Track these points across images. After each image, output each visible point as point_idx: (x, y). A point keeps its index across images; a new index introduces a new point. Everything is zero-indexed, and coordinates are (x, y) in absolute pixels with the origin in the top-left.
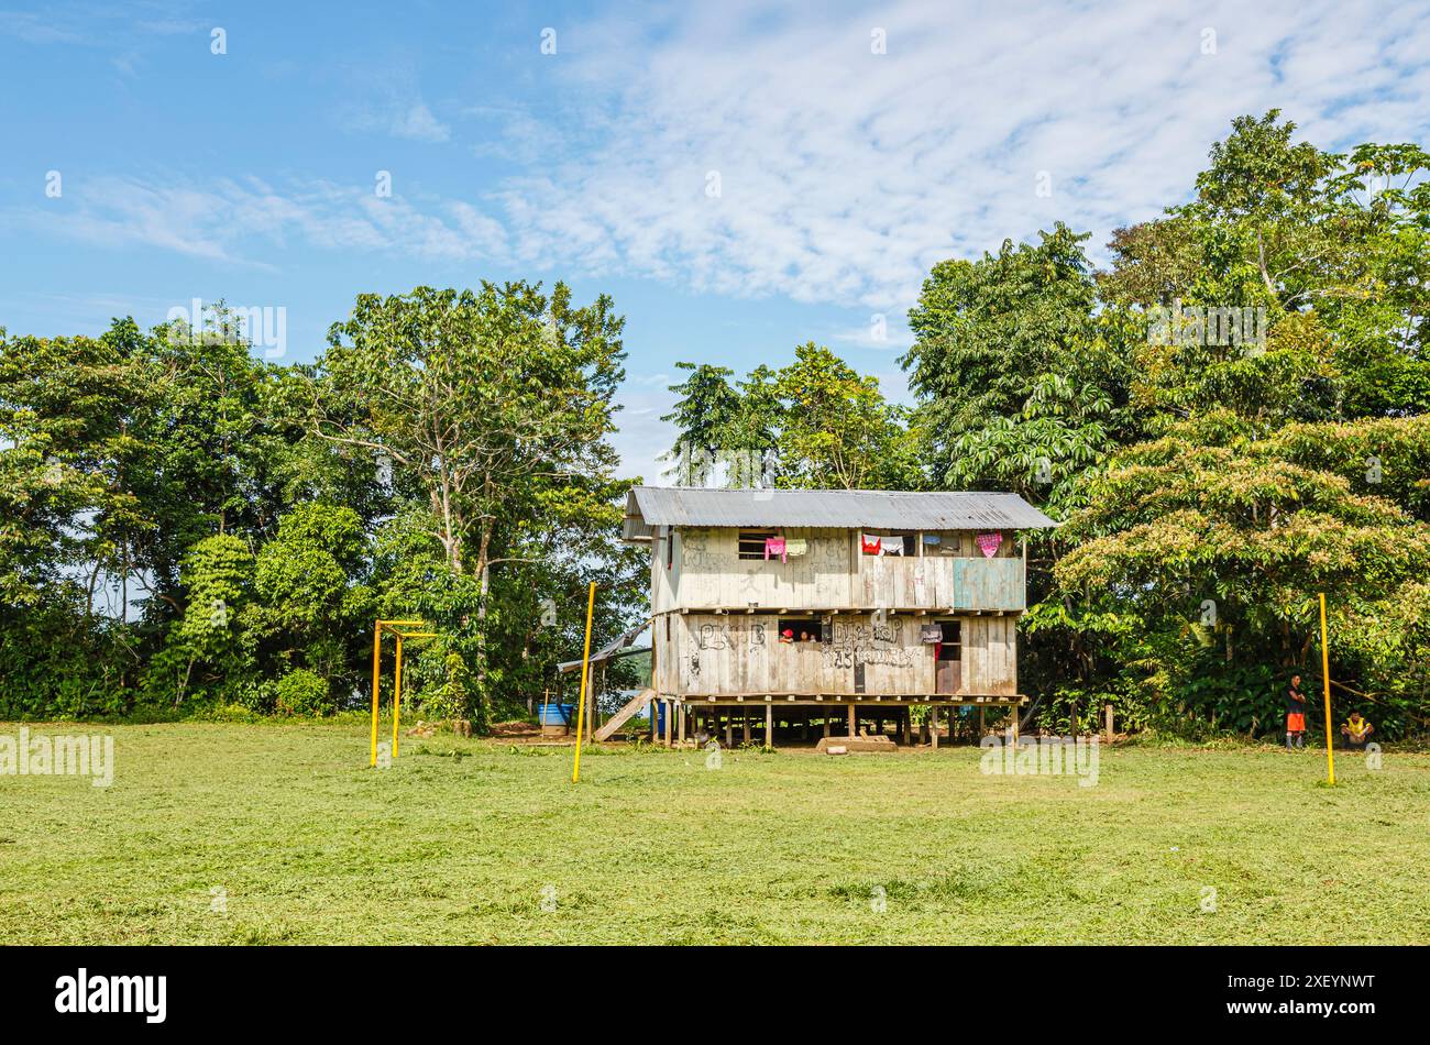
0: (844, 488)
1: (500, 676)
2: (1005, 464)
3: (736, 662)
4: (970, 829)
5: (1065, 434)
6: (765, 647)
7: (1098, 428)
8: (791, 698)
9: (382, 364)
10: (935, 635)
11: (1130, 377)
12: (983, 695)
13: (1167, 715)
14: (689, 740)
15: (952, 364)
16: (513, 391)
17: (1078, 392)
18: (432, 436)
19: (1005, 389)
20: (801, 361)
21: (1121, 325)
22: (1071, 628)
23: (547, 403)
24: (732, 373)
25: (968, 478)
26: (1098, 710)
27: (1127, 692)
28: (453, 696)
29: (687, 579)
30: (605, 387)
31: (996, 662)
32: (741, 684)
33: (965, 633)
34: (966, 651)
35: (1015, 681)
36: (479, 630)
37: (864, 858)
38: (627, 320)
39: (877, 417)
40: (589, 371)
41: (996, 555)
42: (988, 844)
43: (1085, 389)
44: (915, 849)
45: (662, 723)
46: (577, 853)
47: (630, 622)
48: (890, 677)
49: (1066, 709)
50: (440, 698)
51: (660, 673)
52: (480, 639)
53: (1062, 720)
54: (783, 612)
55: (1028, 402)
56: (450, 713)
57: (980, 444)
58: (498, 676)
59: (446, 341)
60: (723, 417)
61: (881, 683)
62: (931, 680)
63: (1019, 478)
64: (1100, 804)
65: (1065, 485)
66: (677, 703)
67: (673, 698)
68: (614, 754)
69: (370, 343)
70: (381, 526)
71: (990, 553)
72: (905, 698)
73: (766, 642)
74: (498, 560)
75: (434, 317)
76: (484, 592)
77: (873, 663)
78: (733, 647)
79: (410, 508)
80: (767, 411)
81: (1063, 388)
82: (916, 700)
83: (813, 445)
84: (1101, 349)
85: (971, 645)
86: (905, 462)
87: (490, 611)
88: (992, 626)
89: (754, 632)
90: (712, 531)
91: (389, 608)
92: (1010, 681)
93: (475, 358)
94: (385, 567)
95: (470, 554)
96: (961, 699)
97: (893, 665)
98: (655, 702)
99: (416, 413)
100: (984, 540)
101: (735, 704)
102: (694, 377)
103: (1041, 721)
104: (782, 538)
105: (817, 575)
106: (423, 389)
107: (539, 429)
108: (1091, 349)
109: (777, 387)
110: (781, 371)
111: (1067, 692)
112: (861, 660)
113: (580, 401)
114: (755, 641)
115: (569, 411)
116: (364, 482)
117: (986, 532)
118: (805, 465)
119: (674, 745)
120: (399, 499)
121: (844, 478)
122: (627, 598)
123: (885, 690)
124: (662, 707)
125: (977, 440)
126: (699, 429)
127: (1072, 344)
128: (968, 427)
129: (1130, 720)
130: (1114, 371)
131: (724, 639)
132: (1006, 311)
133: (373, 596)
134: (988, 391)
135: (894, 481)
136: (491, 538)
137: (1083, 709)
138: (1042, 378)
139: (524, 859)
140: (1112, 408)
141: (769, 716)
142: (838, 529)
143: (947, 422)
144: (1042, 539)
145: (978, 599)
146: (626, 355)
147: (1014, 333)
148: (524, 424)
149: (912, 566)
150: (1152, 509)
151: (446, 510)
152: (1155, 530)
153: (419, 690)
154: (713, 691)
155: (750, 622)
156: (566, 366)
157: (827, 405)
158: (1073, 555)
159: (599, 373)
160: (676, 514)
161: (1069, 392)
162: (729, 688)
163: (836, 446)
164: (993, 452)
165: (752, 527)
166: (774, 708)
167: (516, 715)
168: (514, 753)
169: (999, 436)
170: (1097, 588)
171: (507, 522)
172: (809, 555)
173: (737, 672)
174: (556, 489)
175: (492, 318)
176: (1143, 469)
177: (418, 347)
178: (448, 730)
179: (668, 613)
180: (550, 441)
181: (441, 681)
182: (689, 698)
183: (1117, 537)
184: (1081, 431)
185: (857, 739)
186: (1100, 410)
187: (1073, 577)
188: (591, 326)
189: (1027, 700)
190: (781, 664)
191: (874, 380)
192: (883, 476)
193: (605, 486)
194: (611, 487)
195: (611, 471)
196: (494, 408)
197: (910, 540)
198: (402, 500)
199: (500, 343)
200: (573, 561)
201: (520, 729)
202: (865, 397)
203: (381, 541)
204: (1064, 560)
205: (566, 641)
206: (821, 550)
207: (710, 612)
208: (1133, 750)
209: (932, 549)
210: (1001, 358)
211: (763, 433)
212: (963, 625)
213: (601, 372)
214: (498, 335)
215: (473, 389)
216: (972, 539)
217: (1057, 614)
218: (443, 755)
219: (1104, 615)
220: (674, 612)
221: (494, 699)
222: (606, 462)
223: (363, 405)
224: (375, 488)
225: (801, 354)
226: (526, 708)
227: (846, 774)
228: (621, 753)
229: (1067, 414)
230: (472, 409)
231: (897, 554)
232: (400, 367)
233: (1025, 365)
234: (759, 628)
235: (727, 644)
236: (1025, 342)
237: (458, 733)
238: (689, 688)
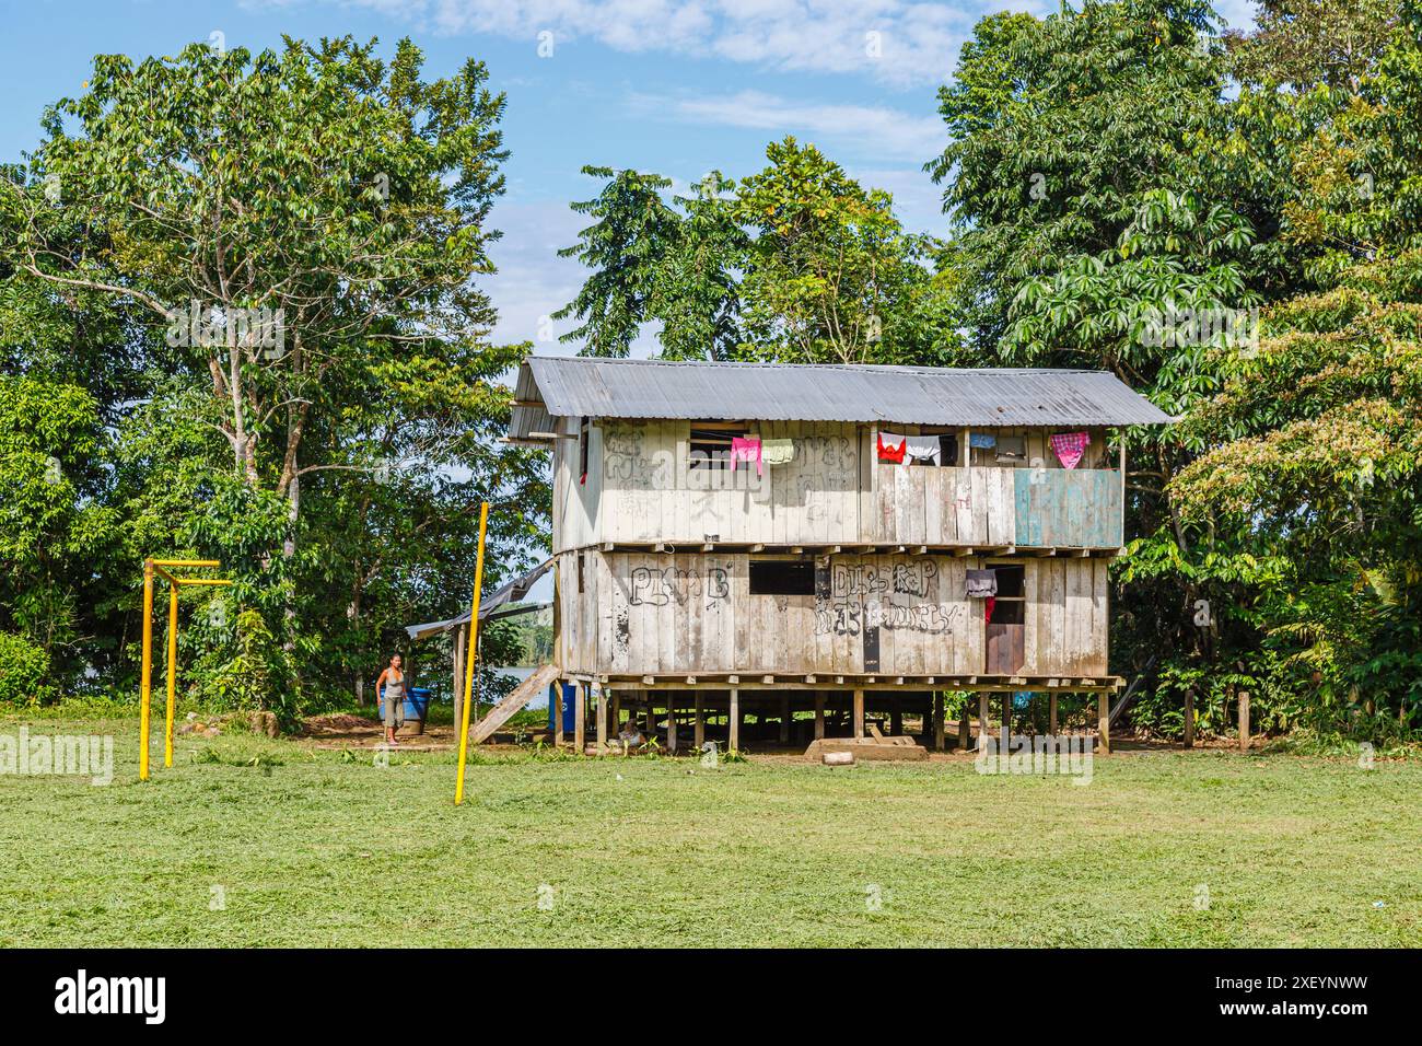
0: (839, 360)
1: (317, 644)
2: (1091, 326)
3: (685, 625)
4: (1070, 874)
5: (1182, 281)
6: (729, 601)
7: (1232, 272)
8: (768, 680)
9: (136, 164)
10: (986, 586)
11: (1281, 195)
12: (1056, 676)
13: (1333, 707)
14: (613, 742)
15: (1010, 172)
16: (338, 208)
17: (1202, 217)
18: (213, 276)
19: (1091, 213)
20: (774, 166)
21: (1269, 116)
22: (1186, 576)
23: (391, 226)
24: (668, 183)
25: (1034, 347)
26: (1225, 700)
27: (1268, 672)
28: (249, 676)
29: (611, 498)
30: (474, 203)
31: (1077, 626)
32: (691, 658)
33: (1031, 583)
34: (1032, 609)
35: (1104, 654)
36: (288, 575)
37: (918, 917)
38: (509, 100)
39: (891, 253)
40: (451, 178)
41: (1080, 466)
42: (1100, 897)
43: (1213, 213)
44: (991, 904)
45: (569, 717)
46: (487, 911)
47: (512, 563)
48: (918, 648)
49: (1176, 698)
50: (230, 678)
51: (567, 641)
52: (287, 586)
53: (1171, 714)
54: (758, 549)
55: (1127, 233)
56: (245, 700)
57: (1053, 296)
58: (313, 644)
59: (236, 129)
60: (654, 251)
61: (902, 658)
62: (978, 650)
63: (1113, 347)
64: (1254, 840)
65: (1181, 360)
66: (596, 686)
67: (589, 679)
68: (501, 763)
69: (117, 131)
70: (127, 415)
71: (1070, 461)
72: (939, 680)
73: (731, 593)
74: (315, 468)
75: (216, 93)
76: (293, 516)
77: (891, 628)
78: (681, 601)
79: (172, 388)
80: (722, 243)
81: (1181, 211)
82: (957, 684)
83: (795, 294)
84: (1239, 152)
85: (1040, 600)
86: (934, 323)
87: (301, 546)
88: (1071, 572)
89: (713, 580)
90: (650, 426)
91: (142, 540)
92: (1097, 654)
93: (281, 157)
94: (135, 479)
95: (270, 459)
96: (1024, 682)
97: (922, 630)
98: (558, 686)
99: (189, 241)
100: (1062, 443)
101: (683, 688)
102: (610, 188)
103: (1138, 715)
104: (756, 437)
105: (808, 492)
106: (200, 204)
107: (379, 267)
108: (1223, 153)
109: (738, 205)
110: (744, 181)
111: (1177, 672)
112: (872, 623)
113: (436, 223)
114: (714, 592)
115: (423, 240)
116: (101, 348)
117: (1065, 430)
118: (780, 325)
119: (590, 750)
120: (154, 373)
121: (840, 346)
122: (508, 528)
123: (909, 668)
124: (570, 693)
125: (1048, 289)
126: (617, 269)
127: (1194, 143)
128: (1034, 270)
129: (1272, 715)
130: (1258, 185)
131: (668, 590)
132: (1094, 91)
133: (118, 522)
134: (1063, 214)
135: (916, 350)
136: (303, 433)
137: (1202, 698)
138: (1148, 195)
139: (410, 917)
140: (1253, 244)
141: (734, 707)
142: (842, 424)
143: (1000, 264)
144: (1145, 441)
145: (1052, 532)
146: (507, 154)
147: (1105, 125)
148: (358, 259)
149: (953, 481)
150: (1317, 398)
151: (235, 390)
152: (1322, 429)
153: (189, 666)
154: (650, 668)
155: (707, 565)
156: (418, 170)
157: (815, 234)
158: (1198, 465)
159: (465, 182)
160: (596, 400)
161: (1189, 218)
162: (673, 664)
163: (828, 298)
164: (1071, 310)
165: (711, 420)
166: (741, 693)
167: (339, 705)
168: (349, 761)
169: (1082, 284)
170: (1235, 516)
171: (328, 409)
172: (797, 464)
173: (686, 639)
174: (400, 360)
175: (304, 95)
176: (1309, 336)
177: (191, 137)
178: (242, 726)
179: (581, 550)
180: (393, 286)
181: (231, 652)
182: (613, 679)
183: (1264, 439)
184: (1207, 277)
185: (867, 741)
186: (1235, 245)
187: (1199, 498)
188: (453, 109)
189: (1124, 684)
190: (753, 629)
191: (885, 196)
192: (899, 343)
193: (475, 355)
194: (484, 357)
195: (485, 333)
196: (311, 234)
197: (950, 442)
198: (160, 375)
199: (318, 134)
200: (426, 471)
201: (347, 725)
202: (873, 221)
203: (128, 440)
204: (1184, 474)
205: (412, 594)
206: (815, 455)
207: (645, 549)
208: (1282, 758)
209: (984, 456)
210: (1085, 164)
211: (716, 277)
212: (1027, 570)
213: (468, 179)
214: (315, 121)
215: (279, 204)
216: (1044, 440)
217: (1165, 555)
218: (240, 764)
219: (1236, 557)
220: (591, 548)
221: (305, 679)
222: (476, 319)
223: (99, 228)
224: (118, 356)
225: (775, 154)
226: (355, 695)
227: (862, 794)
228: (512, 762)
229: (1185, 251)
230: (276, 235)
231: (929, 462)
232: (163, 169)
233: (1122, 175)
234: (720, 574)
235: (672, 598)
236: (1121, 139)
237: (258, 731)
238: (614, 665)
